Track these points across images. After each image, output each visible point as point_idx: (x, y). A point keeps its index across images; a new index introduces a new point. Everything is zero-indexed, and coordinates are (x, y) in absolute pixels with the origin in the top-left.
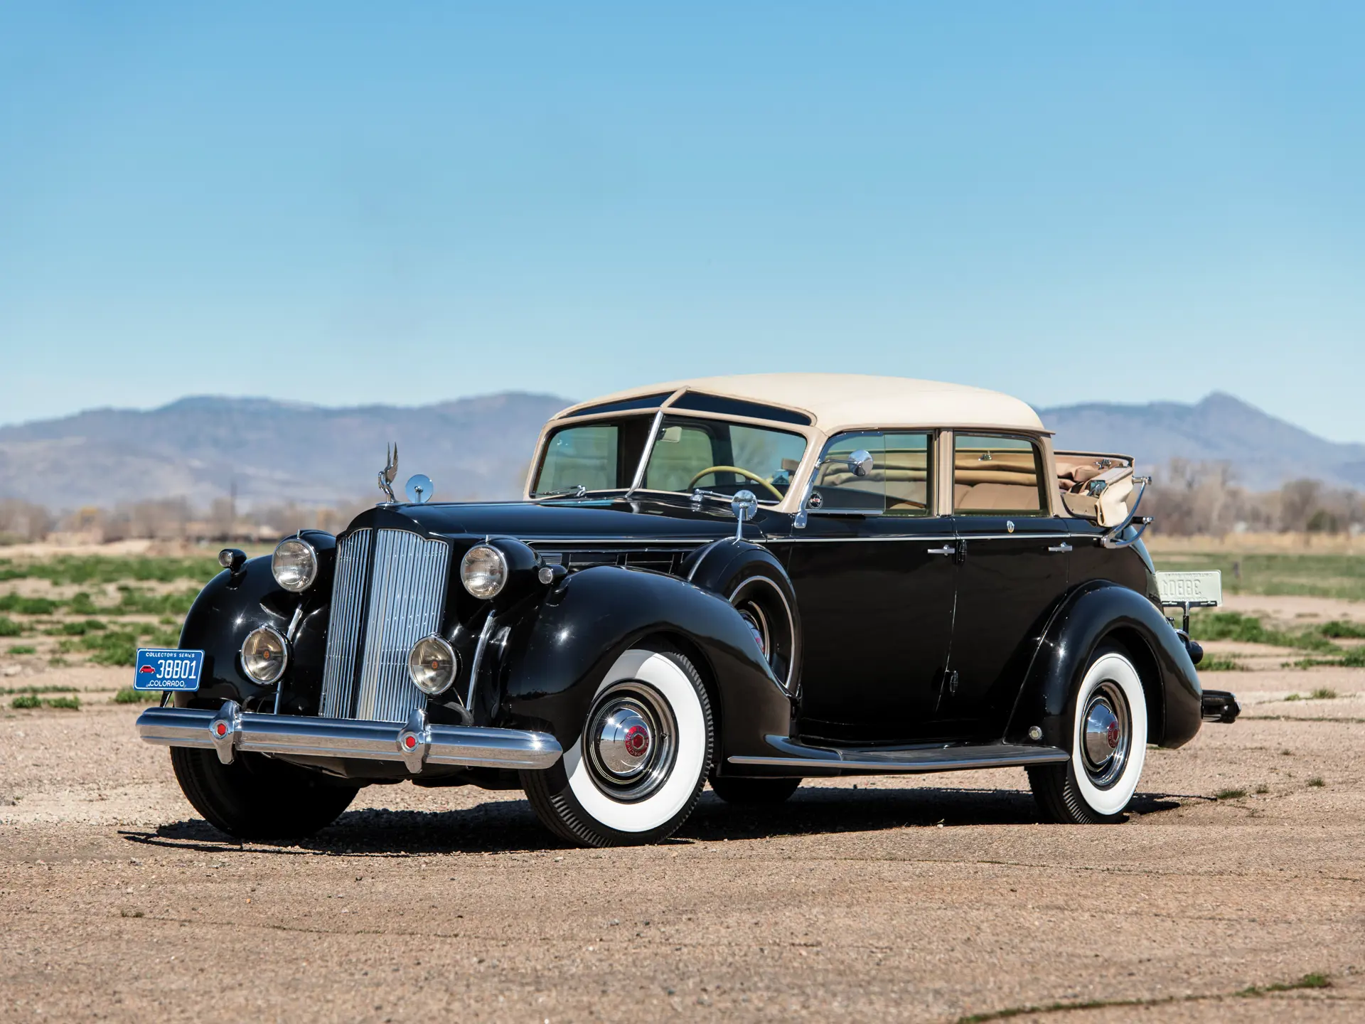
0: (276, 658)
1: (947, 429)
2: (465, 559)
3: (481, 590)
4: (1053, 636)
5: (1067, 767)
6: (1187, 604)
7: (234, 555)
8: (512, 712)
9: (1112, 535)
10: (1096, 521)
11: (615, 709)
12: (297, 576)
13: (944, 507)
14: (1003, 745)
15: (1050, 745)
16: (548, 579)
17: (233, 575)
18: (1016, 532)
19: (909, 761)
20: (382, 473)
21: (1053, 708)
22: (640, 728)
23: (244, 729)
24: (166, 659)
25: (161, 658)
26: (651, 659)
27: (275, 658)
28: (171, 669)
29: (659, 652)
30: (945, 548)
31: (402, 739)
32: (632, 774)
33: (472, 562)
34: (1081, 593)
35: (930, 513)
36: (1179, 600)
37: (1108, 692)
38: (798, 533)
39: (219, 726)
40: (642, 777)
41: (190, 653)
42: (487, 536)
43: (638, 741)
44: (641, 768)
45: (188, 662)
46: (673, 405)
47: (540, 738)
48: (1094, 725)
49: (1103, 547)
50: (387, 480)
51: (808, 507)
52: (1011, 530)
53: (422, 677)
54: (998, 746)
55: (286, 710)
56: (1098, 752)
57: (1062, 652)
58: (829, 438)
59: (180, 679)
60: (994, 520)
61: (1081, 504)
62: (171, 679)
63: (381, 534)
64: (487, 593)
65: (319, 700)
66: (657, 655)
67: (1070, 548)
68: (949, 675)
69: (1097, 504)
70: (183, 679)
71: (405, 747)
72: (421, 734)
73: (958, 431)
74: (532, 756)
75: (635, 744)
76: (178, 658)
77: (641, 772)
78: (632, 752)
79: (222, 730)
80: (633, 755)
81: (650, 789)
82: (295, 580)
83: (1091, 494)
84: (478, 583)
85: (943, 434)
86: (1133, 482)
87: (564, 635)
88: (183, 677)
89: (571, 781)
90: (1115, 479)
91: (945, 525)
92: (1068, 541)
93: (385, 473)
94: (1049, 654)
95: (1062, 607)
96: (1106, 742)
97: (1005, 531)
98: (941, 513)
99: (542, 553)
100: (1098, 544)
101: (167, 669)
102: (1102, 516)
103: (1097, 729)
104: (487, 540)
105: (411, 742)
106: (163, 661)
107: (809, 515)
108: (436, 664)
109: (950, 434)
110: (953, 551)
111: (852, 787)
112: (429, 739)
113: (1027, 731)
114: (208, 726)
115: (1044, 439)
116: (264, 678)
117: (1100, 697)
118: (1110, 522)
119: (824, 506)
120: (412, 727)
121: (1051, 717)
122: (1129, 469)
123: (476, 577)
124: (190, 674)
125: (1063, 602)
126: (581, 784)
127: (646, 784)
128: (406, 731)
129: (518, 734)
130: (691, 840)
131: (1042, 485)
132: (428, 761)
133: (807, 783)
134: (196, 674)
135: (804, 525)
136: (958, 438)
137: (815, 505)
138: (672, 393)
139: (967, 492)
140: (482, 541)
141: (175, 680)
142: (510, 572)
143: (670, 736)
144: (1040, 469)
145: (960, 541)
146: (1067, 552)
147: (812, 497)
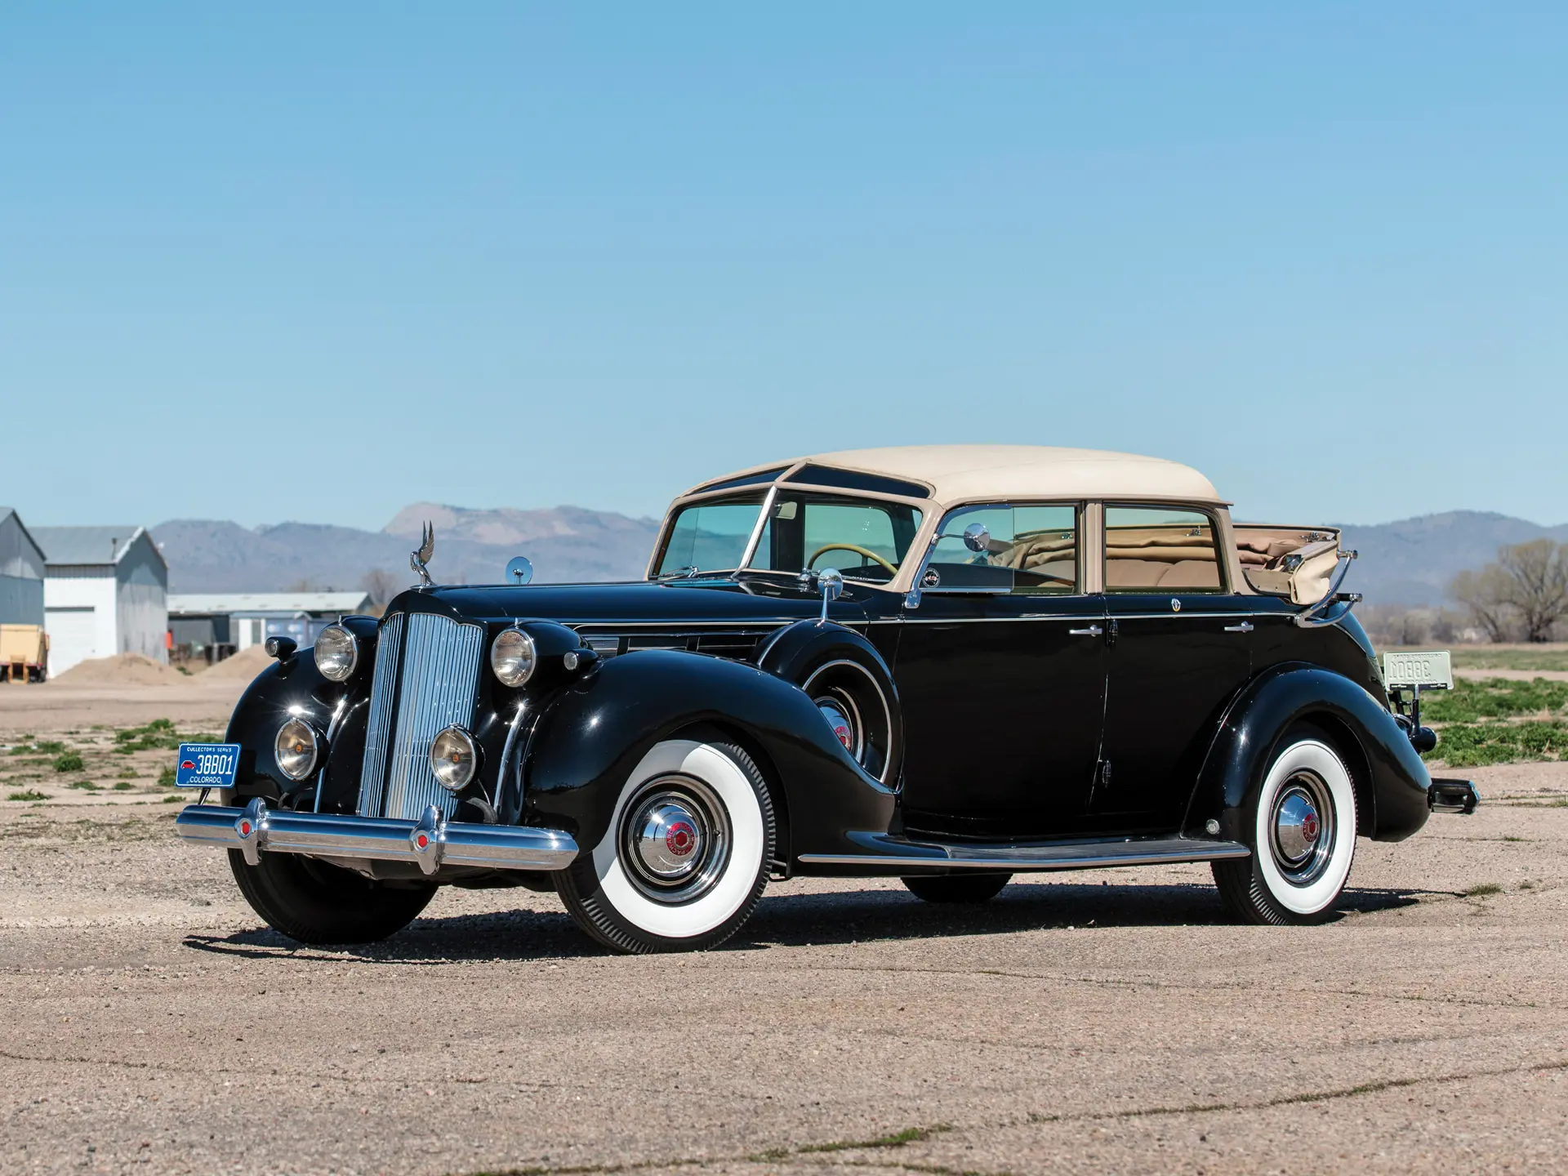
0: (307, 751)
1: (1095, 501)
2: (494, 644)
3: (510, 678)
4: (1236, 721)
5: (1252, 862)
6: (1417, 686)
7: (279, 644)
8: (536, 807)
9: (1309, 613)
10: (1290, 598)
11: (660, 804)
12: (337, 666)
13: (1093, 584)
14: (1181, 840)
15: (1229, 839)
16: (572, 664)
17: (281, 664)
18: (1181, 611)
19: (1040, 858)
20: (415, 553)
21: (1233, 799)
22: (683, 824)
23: (271, 828)
24: (205, 754)
25: (200, 753)
26: (697, 750)
27: (306, 753)
28: (209, 765)
29: (707, 743)
30: (1092, 628)
31: (414, 837)
32: (680, 873)
33: (499, 647)
34: (1273, 673)
35: (1076, 591)
36: (1409, 683)
37: (1302, 782)
38: (909, 613)
39: (243, 824)
40: (690, 880)
41: (227, 747)
42: (516, 619)
43: (681, 839)
44: (689, 869)
45: (225, 757)
46: (789, 480)
47: (558, 837)
48: (1287, 817)
49: (1296, 626)
50: (420, 561)
51: (922, 585)
52: (1177, 608)
53: (445, 771)
54: (1175, 841)
55: (326, 809)
56: (1293, 846)
57: (1243, 738)
58: (947, 512)
59: (217, 775)
60: (1156, 600)
61: (1270, 581)
62: (210, 775)
63: (414, 618)
64: (515, 681)
65: (357, 797)
66: (704, 746)
67: (1252, 627)
68: (1102, 764)
69: (1291, 580)
70: (221, 775)
71: (417, 847)
72: (433, 833)
73: (1108, 503)
74: (551, 856)
75: (678, 842)
76: (216, 753)
77: (688, 873)
78: (675, 851)
79: (246, 829)
80: (676, 854)
81: (699, 891)
82: (335, 669)
83: (1285, 570)
84: (507, 669)
85: (1089, 506)
86: (1338, 557)
87: (594, 721)
88: (220, 773)
89: (603, 883)
90: (1314, 553)
91: (1094, 604)
92: (1249, 620)
93: (419, 554)
94: (1229, 738)
95: (1246, 691)
96: (1302, 835)
97: (1171, 611)
98: (1089, 591)
99: (589, 638)
100: (1291, 623)
101: (206, 764)
102: (1296, 593)
103: (1291, 822)
104: (516, 623)
105: (423, 842)
106: (202, 756)
107: (923, 594)
108: (457, 757)
109: (1099, 506)
110: (1100, 631)
111: (1101, 884)
112: (443, 838)
113: (1204, 825)
114: (233, 825)
115: (1220, 511)
116: (294, 774)
117: (1298, 788)
118: (1304, 599)
119: (941, 585)
120: (425, 825)
121: (1230, 809)
122: (1335, 543)
123: (506, 664)
124: (226, 770)
125: (1246, 687)
126: (616, 886)
127: (696, 885)
128: (418, 829)
129: (533, 832)
130: (768, 944)
131: (1220, 559)
132: (445, 861)
133: (1017, 879)
134: (232, 770)
135: (916, 605)
136: (1109, 511)
137: (930, 583)
138: (788, 467)
139: (1167, 570)
140: (510, 625)
141: (213, 775)
142: (539, 657)
143: (723, 834)
144: (1217, 544)
145: (1110, 620)
146: (1248, 632)
147: (928, 575)
